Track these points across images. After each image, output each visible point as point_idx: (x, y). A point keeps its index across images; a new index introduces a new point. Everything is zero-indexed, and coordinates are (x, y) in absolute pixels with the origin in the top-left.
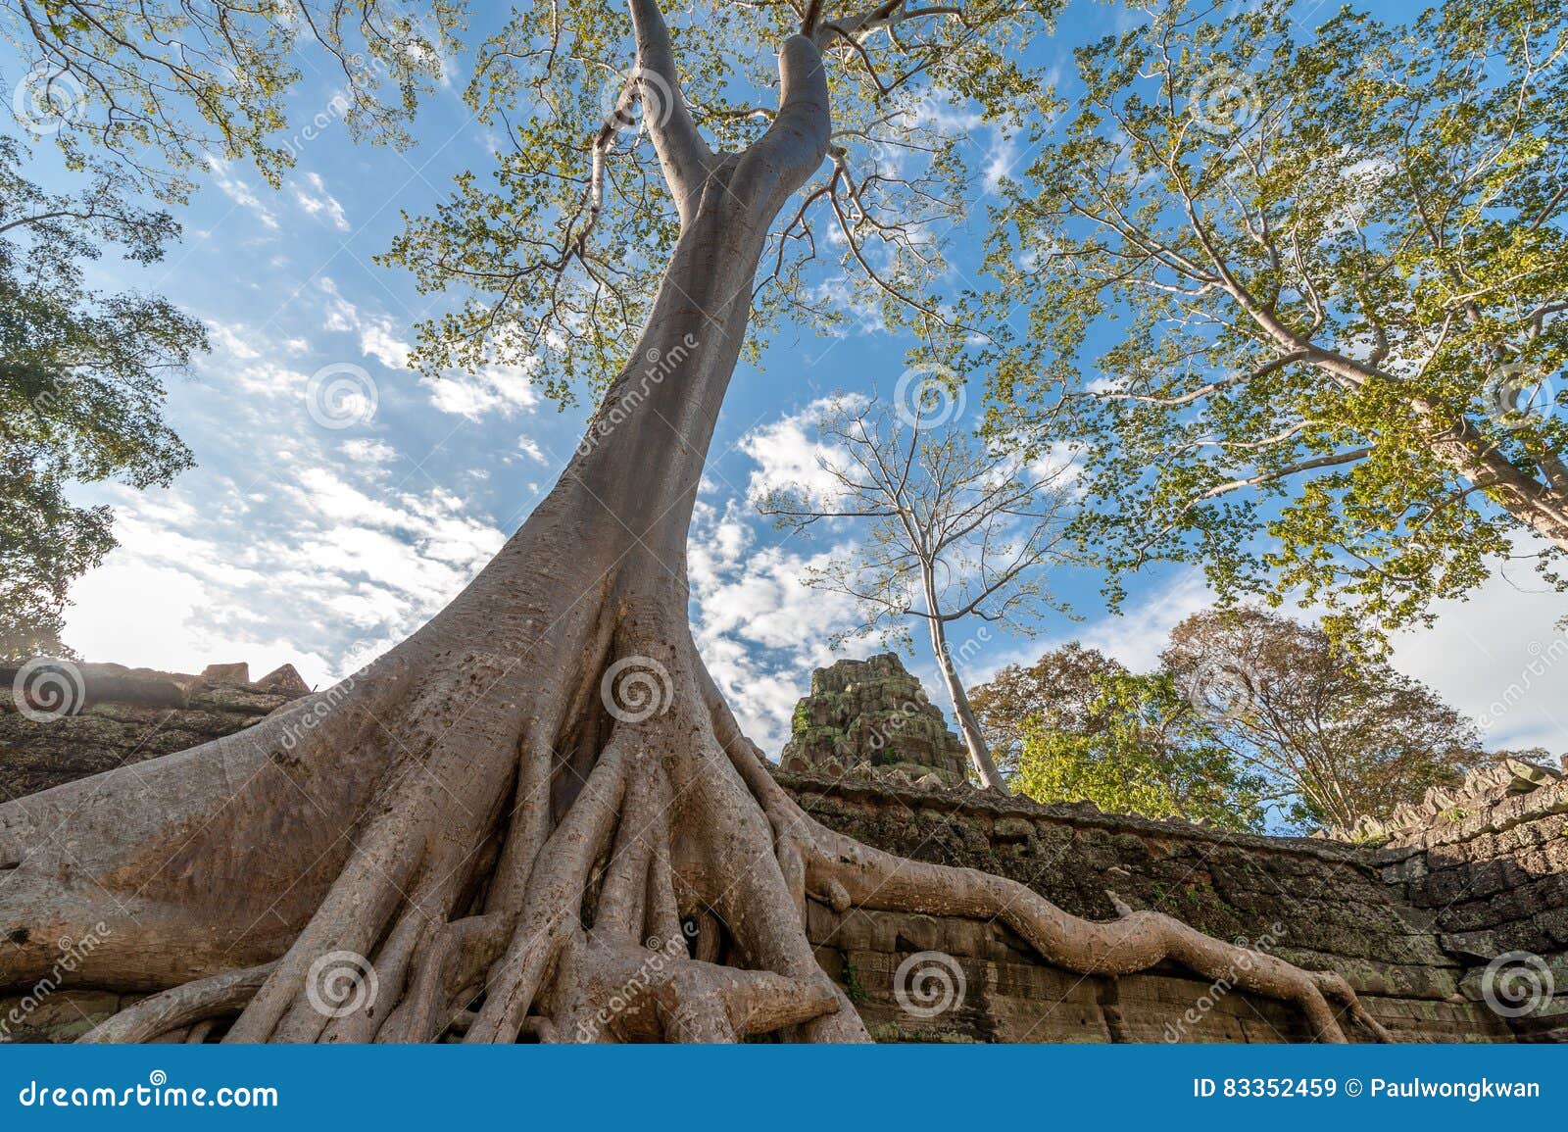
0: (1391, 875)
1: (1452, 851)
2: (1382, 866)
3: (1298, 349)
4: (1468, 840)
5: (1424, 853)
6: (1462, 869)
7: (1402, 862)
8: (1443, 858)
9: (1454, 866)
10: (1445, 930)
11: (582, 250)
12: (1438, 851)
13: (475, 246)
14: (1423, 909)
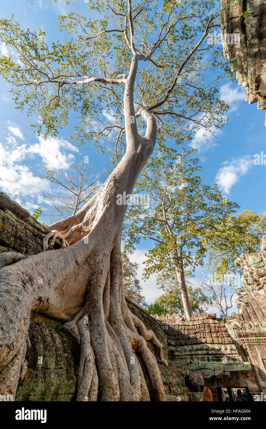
0: (163, 327)
1: (173, 327)
2: (162, 325)
3: (165, 220)
4: (175, 325)
5: (168, 325)
6: (173, 330)
7: (165, 326)
8: (171, 327)
9: (172, 329)
10: (168, 339)
11: (62, 85)
12: (171, 326)
13: (28, 48)
14: (166, 334)
